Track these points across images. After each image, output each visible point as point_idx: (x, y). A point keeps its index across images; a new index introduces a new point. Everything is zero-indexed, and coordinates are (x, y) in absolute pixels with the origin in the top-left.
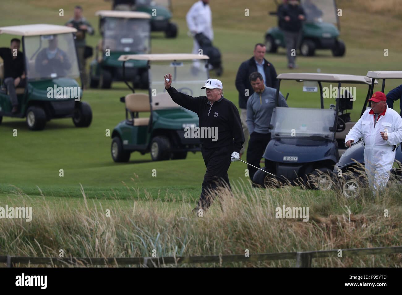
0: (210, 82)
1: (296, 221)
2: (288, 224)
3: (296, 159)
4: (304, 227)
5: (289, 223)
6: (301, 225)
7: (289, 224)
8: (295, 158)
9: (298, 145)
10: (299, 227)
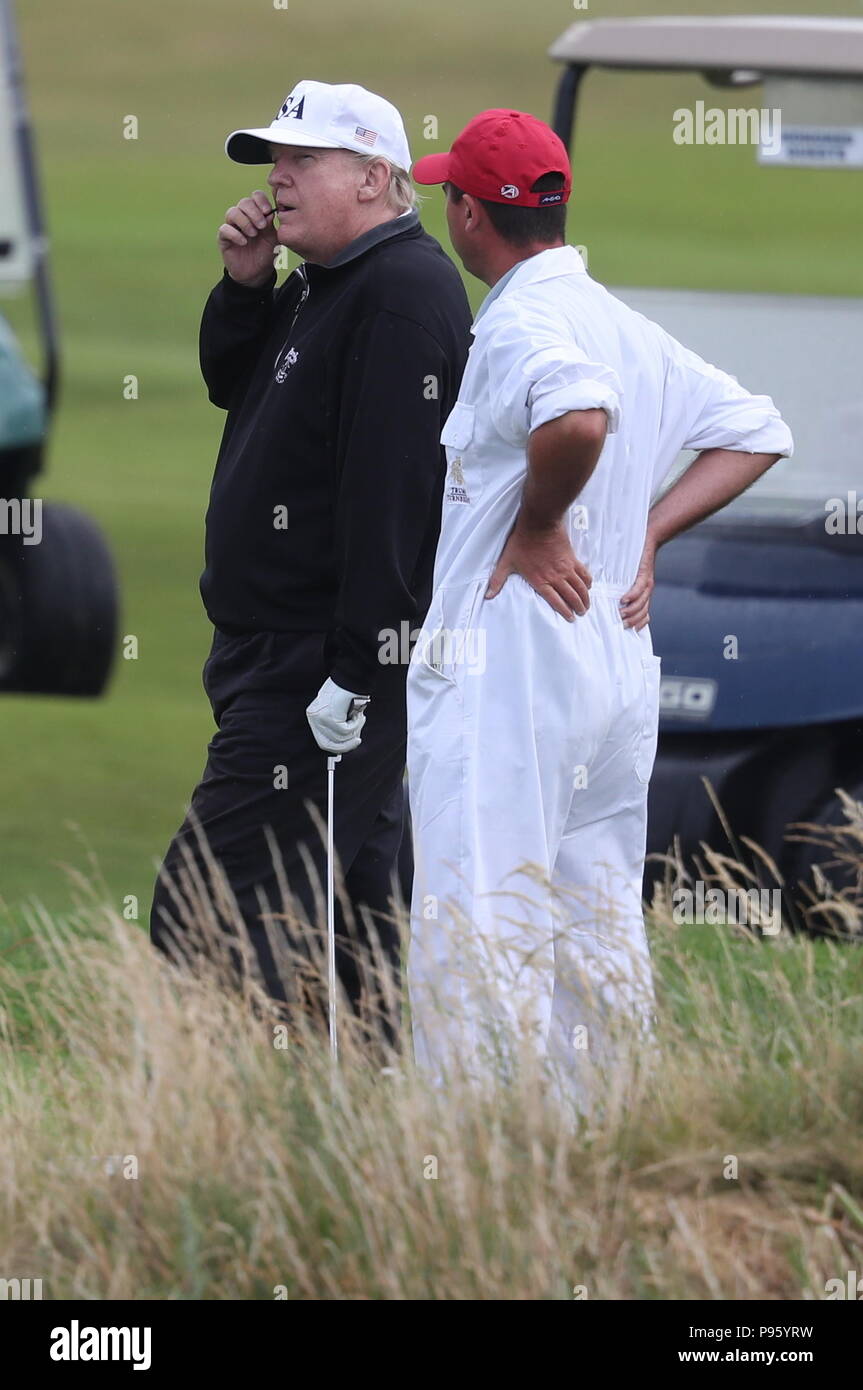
0: (301, 105)
1: (700, 1189)
2: (635, 1214)
3: (697, 697)
4: (766, 1242)
5: (648, 1204)
6: (739, 1220)
7: (649, 1215)
8: (691, 690)
9: (714, 589)
10: (729, 1234)
